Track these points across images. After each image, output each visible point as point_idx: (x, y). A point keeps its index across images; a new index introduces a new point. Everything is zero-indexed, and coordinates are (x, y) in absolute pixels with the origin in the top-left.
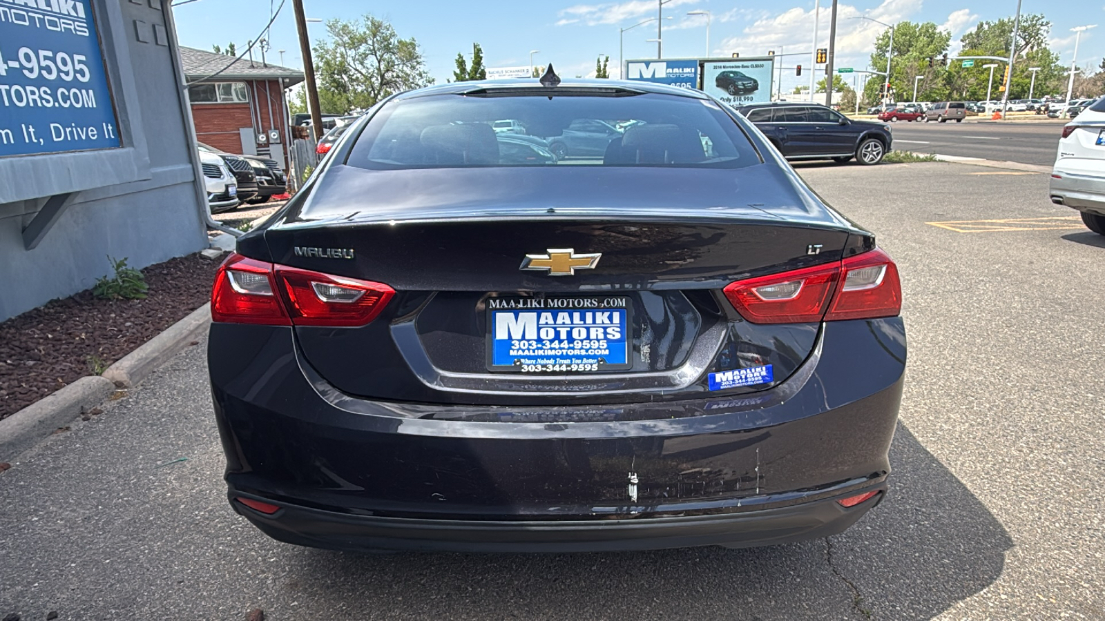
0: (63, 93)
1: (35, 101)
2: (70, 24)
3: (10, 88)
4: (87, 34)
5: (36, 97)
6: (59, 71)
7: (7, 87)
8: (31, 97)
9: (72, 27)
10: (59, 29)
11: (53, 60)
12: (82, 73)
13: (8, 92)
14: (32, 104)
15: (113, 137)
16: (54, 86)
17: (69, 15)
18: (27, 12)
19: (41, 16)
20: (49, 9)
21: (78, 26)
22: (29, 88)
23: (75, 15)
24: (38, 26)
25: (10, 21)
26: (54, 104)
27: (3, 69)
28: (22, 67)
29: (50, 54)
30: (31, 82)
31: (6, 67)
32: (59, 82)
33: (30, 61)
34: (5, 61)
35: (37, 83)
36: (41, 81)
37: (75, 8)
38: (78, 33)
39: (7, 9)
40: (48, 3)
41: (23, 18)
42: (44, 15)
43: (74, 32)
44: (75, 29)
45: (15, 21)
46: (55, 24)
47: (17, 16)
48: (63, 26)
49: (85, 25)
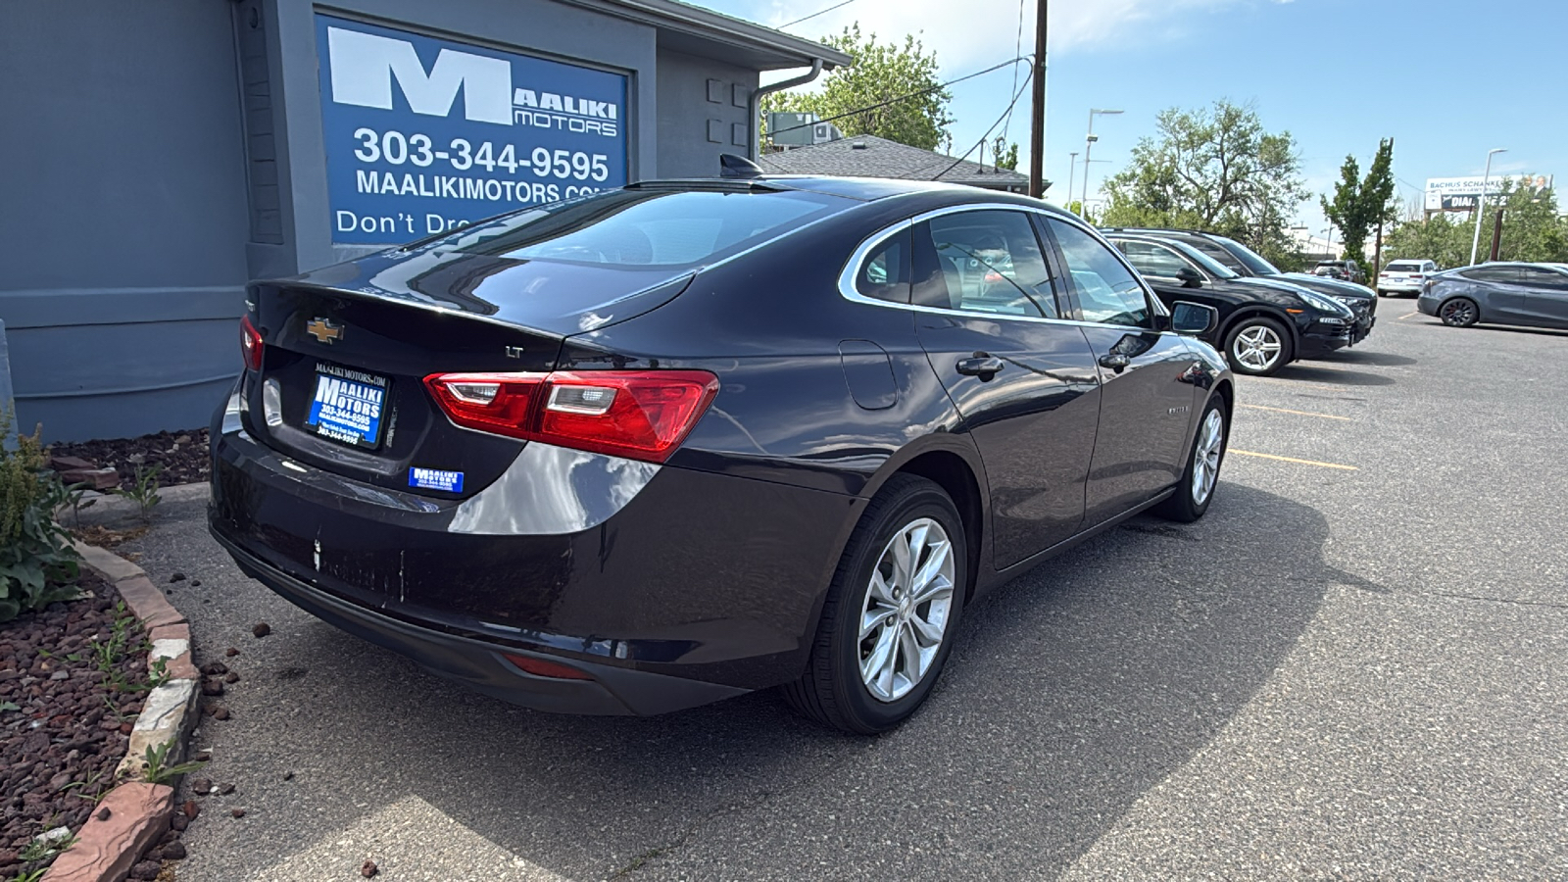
0: (572, 191)
1: (539, 197)
2: (597, 126)
3: (516, 184)
4: (615, 135)
5: (542, 194)
6: (573, 169)
7: (513, 184)
8: (535, 193)
9: (598, 129)
10: (582, 131)
11: (569, 159)
12: (599, 172)
13: (513, 189)
14: (535, 200)
16: (563, 184)
17: (598, 116)
18: (551, 115)
19: (565, 119)
20: (576, 112)
21: (606, 127)
22: (535, 186)
23: (605, 116)
24: (560, 127)
25: (531, 123)
27: (512, 166)
28: (533, 165)
29: (566, 154)
30: (540, 180)
31: (516, 165)
32: (571, 180)
33: (543, 160)
34: (517, 161)
35: (546, 181)
36: (550, 179)
37: (606, 110)
38: (604, 134)
39: (530, 114)
40: (576, 106)
41: (545, 121)
42: (569, 118)
43: (599, 133)
44: (601, 130)
45: (536, 124)
46: (579, 126)
47: (539, 120)
48: (588, 127)
49: (614, 126)
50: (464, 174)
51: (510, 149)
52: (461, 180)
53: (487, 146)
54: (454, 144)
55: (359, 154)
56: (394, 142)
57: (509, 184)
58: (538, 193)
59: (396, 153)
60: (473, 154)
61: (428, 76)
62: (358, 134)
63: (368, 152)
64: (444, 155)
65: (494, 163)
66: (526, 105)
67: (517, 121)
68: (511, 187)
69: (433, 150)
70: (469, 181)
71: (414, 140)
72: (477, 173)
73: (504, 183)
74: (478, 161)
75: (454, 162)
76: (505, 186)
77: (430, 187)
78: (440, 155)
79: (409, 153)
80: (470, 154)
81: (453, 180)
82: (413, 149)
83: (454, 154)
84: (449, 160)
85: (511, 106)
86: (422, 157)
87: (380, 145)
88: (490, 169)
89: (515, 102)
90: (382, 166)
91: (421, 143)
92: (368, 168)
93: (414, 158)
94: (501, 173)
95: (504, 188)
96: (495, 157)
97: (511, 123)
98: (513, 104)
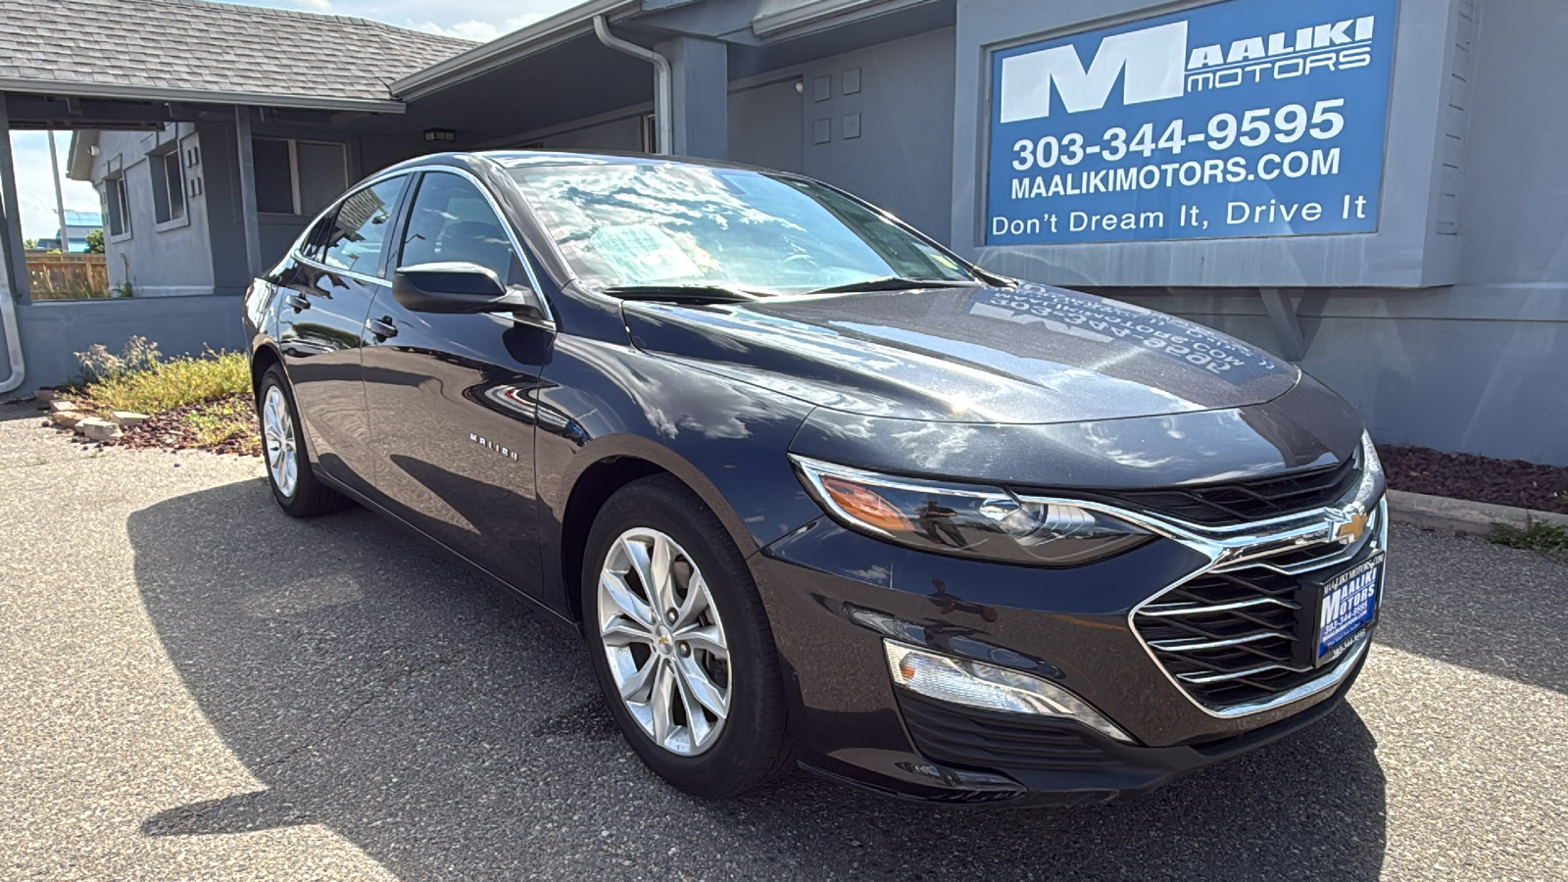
0: (1270, 161)
1: (1213, 177)
2: (1330, 59)
3: (1181, 166)
4: (1368, 62)
5: (1218, 173)
6: (1275, 130)
7: (1177, 166)
8: (1208, 172)
9: (1330, 63)
10: (1299, 73)
11: (1269, 120)
12: (1327, 126)
13: (1176, 172)
15: (1360, 215)
16: (1252, 157)
17: (1332, 44)
18: (1243, 68)
19: (1269, 65)
20: (1291, 49)
21: (1345, 56)
22: (1208, 163)
23: (1347, 40)
24: (1257, 80)
25: (1211, 86)
26: (1246, 177)
27: (1177, 146)
28: (1209, 138)
29: (1266, 112)
30: (1217, 155)
31: (1184, 143)
32: (1271, 145)
33: (1223, 129)
34: (1184, 137)
35: (1224, 156)
36: (1236, 149)
37: (1350, 32)
38: (1341, 67)
39: (1211, 75)
40: (1290, 41)
41: (1234, 77)
42: (1273, 63)
43: (1332, 68)
44: (1337, 63)
45: (1218, 85)
46: (1295, 68)
47: (1223, 79)
48: (1309, 65)
49: (1368, 49)
50: (1115, 166)
51: (1177, 126)
52: (1111, 172)
53: (1147, 129)
54: (1107, 136)
55: (1016, 164)
56: (1048, 146)
57: (1170, 168)
58: (1213, 172)
59: (1047, 157)
60: (1127, 142)
61: (1086, 72)
62: (1017, 148)
63: (1023, 161)
64: (1096, 149)
65: (1153, 146)
66: (1205, 66)
67: (1189, 89)
68: (1174, 170)
69: (1083, 147)
70: (1121, 172)
71: (1065, 142)
72: (1134, 160)
73: (1163, 167)
74: (1133, 147)
75: (1106, 155)
76: (1166, 170)
77: (1077, 185)
78: (1090, 150)
79: (1060, 154)
80: (1124, 142)
81: (1103, 173)
82: (1064, 150)
83: (1106, 146)
84: (1101, 153)
85: (1183, 73)
86: (1072, 156)
87: (1034, 152)
88: (1147, 154)
89: (1189, 67)
90: (1035, 171)
91: (1073, 142)
92: (1021, 176)
93: (1065, 159)
94: (1163, 156)
95: (1163, 173)
96: (1155, 140)
97: (1181, 94)
98: (1186, 70)
